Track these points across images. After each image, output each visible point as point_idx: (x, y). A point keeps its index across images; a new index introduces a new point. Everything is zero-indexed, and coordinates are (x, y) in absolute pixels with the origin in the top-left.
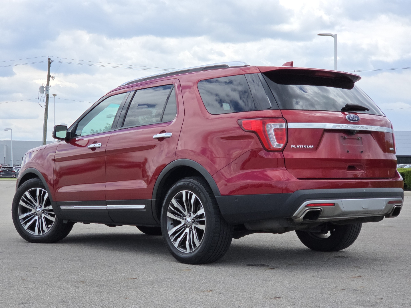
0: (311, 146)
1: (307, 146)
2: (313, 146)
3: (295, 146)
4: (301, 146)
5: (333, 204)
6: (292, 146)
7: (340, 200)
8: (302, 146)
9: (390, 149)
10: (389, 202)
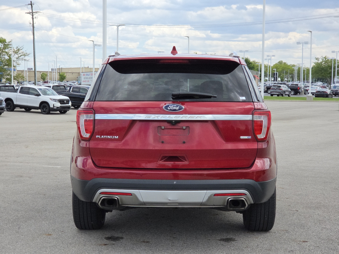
0: (115, 137)
1: (112, 137)
2: (117, 137)
3: (100, 136)
4: (105, 136)
5: (130, 194)
6: (97, 136)
7: (138, 190)
8: (107, 136)
9: (242, 137)
10: (216, 195)
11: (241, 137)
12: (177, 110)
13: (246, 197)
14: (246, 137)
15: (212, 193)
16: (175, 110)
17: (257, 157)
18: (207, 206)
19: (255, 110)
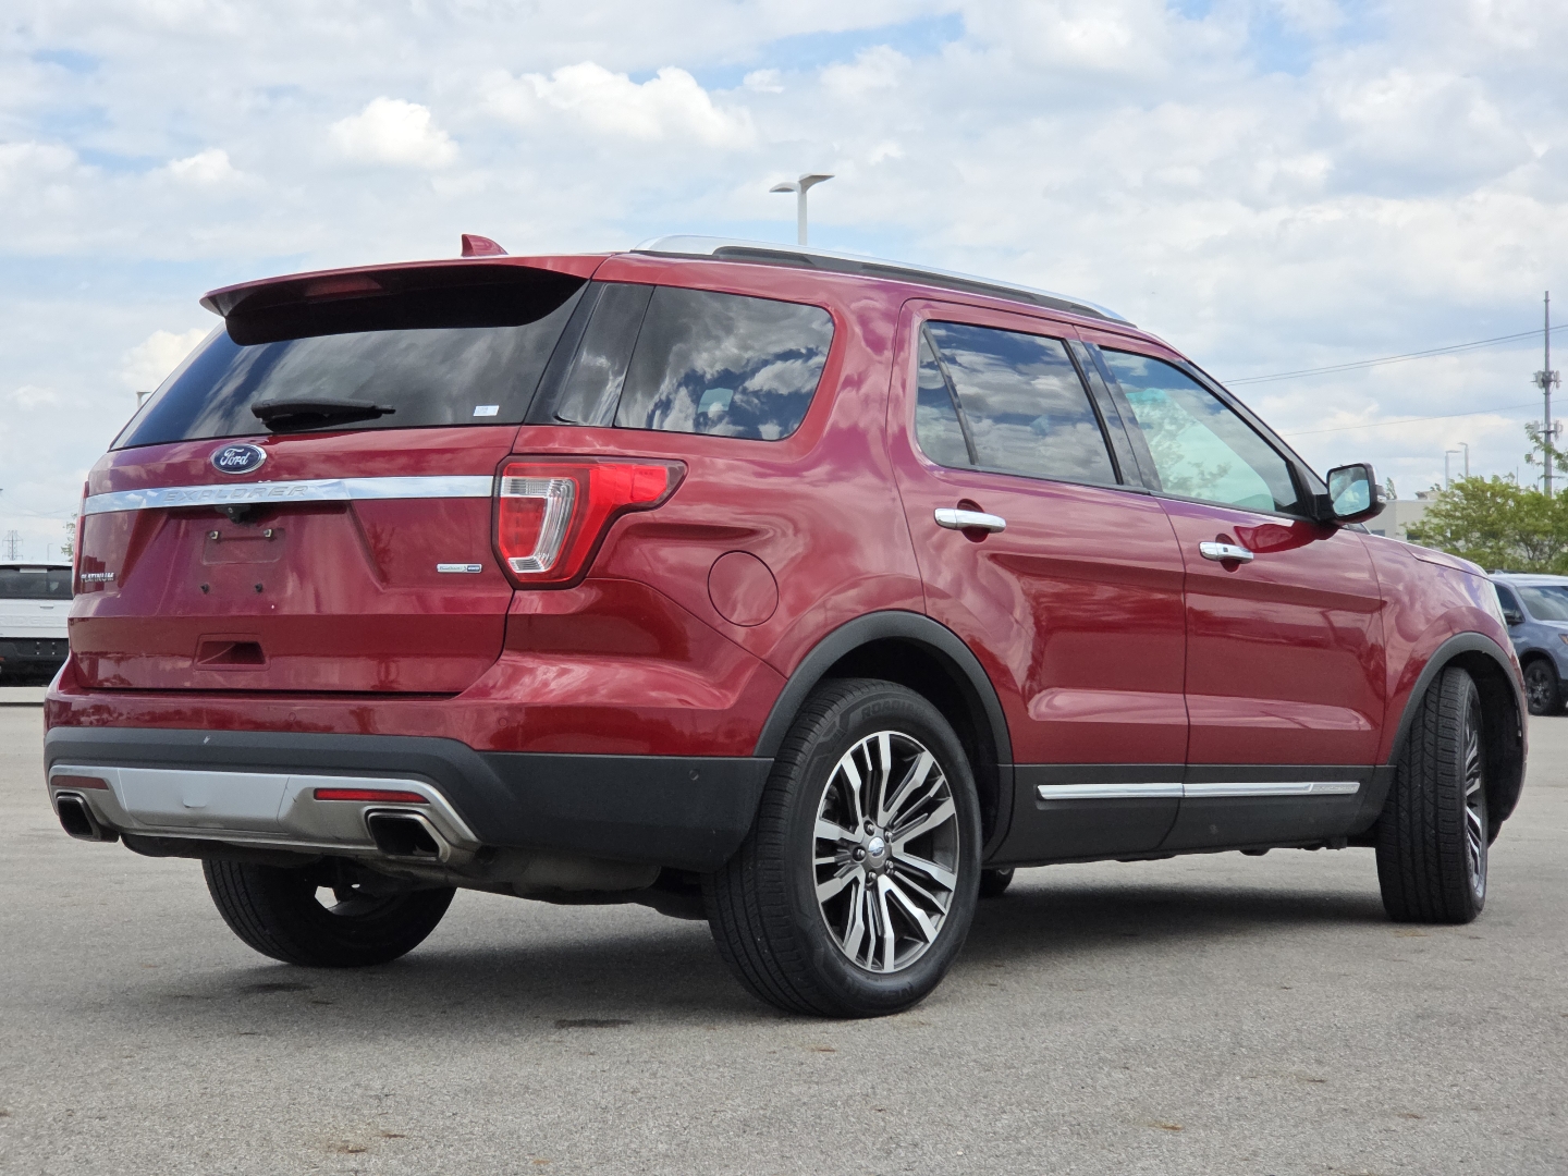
5: (102, 783)
9: (442, 568)
10: (320, 793)
11: (439, 566)
12: (244, 467)
13: (430, 809)
14: (461, 568)
15: (307, 786)
16: (238, 467)
17: (508, 649)
18: (299, 839)
19: (511, 454)
